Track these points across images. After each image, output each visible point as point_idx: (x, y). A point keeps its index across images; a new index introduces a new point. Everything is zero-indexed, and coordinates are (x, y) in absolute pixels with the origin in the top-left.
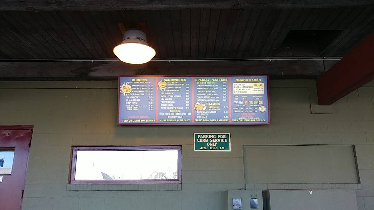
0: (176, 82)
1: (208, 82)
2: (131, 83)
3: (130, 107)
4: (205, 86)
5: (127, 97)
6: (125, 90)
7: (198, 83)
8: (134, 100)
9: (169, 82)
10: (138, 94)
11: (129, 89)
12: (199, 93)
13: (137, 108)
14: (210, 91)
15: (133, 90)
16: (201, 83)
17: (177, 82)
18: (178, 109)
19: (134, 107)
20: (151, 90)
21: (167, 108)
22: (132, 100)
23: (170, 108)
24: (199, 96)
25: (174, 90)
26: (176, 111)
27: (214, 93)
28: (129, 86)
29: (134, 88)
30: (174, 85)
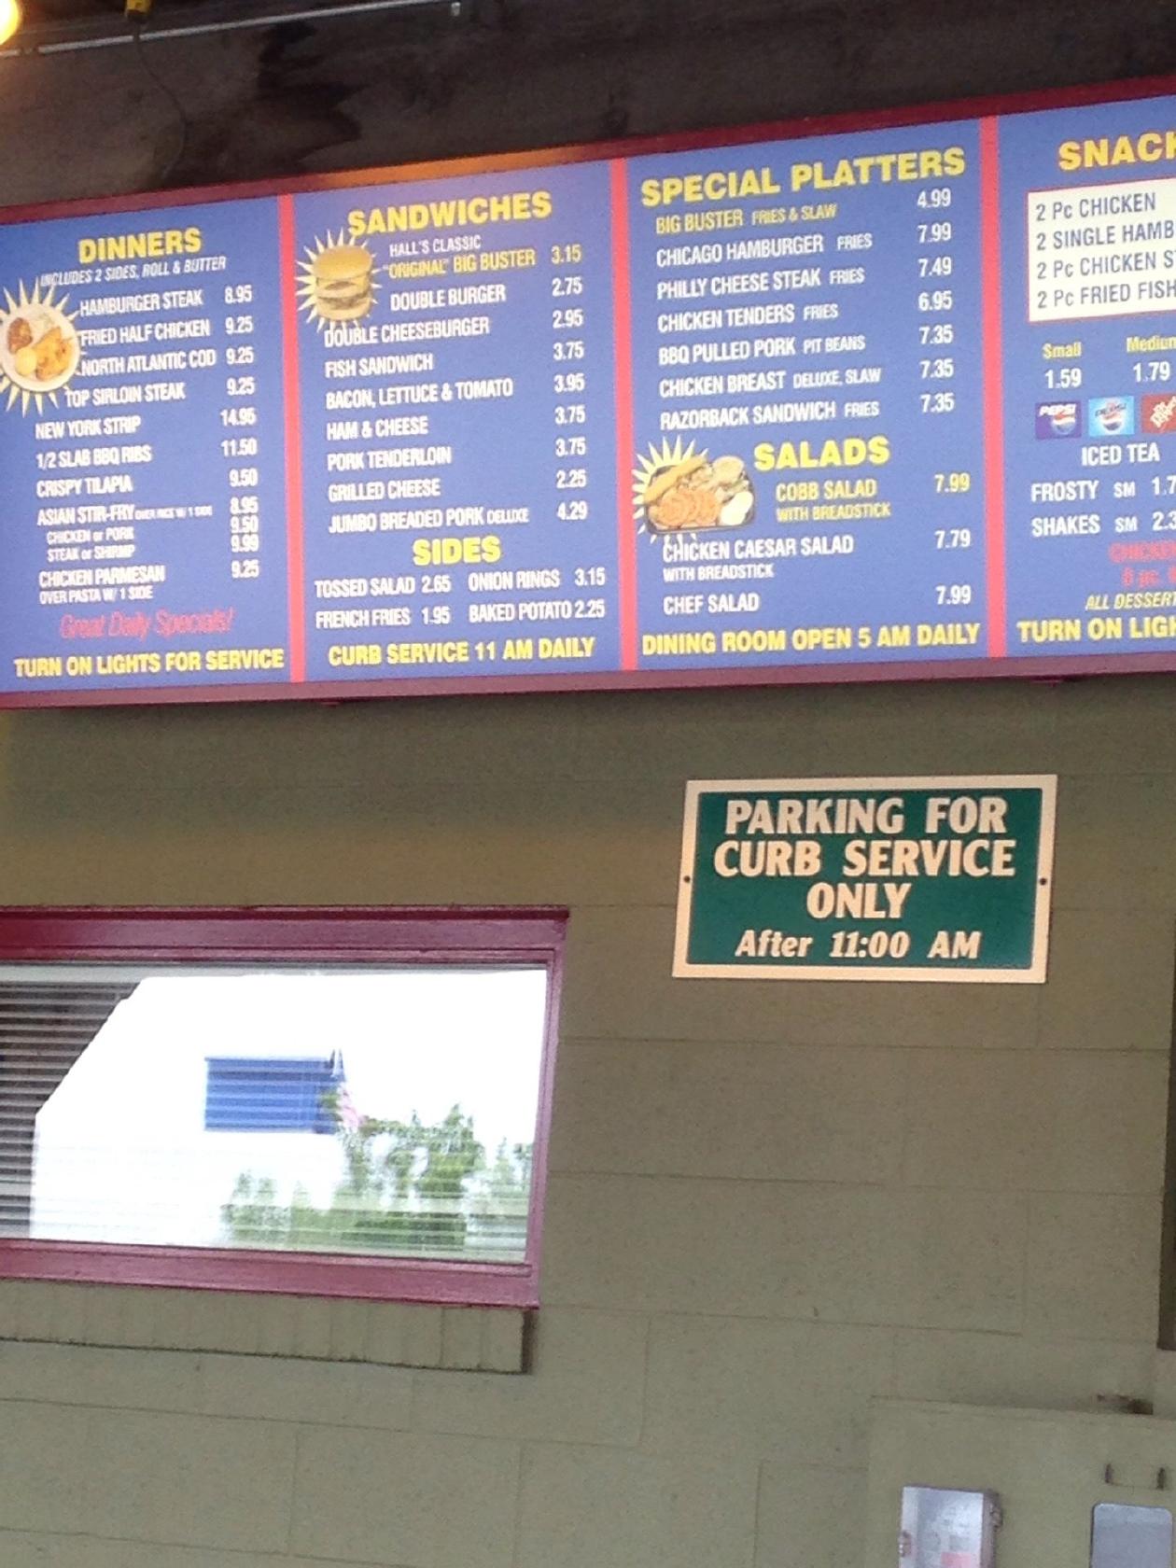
0: (457, 231)
1: (764, 202)
2: (74, 278)
3: (72, 527)
4: (742, 252)
5: (43, 431)
6: (29, 358)
7: (666, 226)
8: (105, 456)
9: (399, 237)
10: (133, 394)
11: (62, 351)
12: (677, 339)
13: (128, 533)
14: (784, 313)
15: (93, 352)
16: (691, 223)
17: (470, 229)
18: (482, 531)
19: (101, 526)
20: (238, 341)
21: (391, 521)
22: (83, 458)
23: (416, 520)
24: (679, 372)
25: (441, 330)
26: (468, 550)
27: (825, 329)
28: (56, 315)
29: (99, 337)
30: (436, 268)
